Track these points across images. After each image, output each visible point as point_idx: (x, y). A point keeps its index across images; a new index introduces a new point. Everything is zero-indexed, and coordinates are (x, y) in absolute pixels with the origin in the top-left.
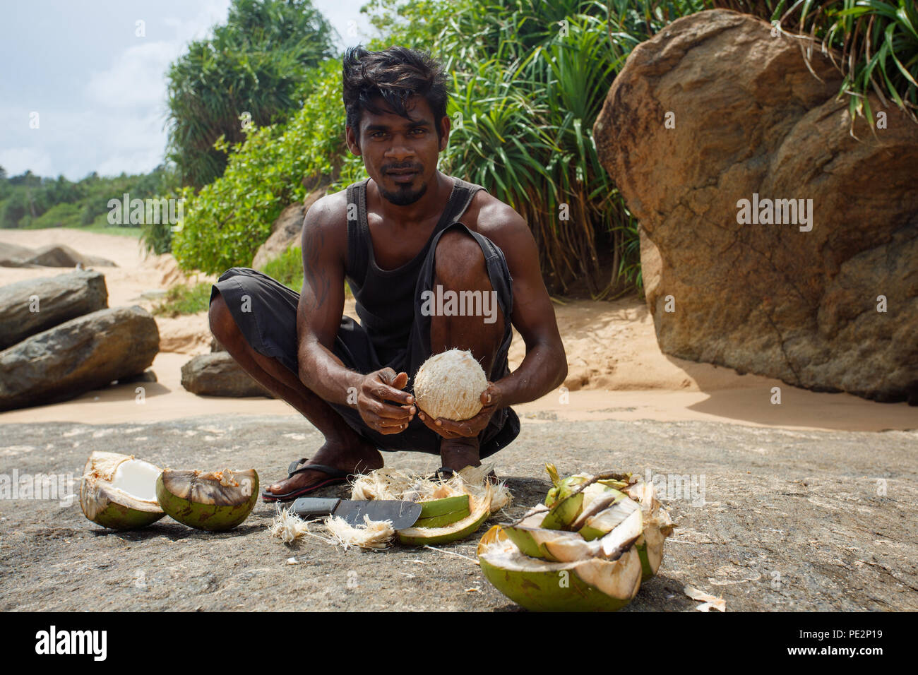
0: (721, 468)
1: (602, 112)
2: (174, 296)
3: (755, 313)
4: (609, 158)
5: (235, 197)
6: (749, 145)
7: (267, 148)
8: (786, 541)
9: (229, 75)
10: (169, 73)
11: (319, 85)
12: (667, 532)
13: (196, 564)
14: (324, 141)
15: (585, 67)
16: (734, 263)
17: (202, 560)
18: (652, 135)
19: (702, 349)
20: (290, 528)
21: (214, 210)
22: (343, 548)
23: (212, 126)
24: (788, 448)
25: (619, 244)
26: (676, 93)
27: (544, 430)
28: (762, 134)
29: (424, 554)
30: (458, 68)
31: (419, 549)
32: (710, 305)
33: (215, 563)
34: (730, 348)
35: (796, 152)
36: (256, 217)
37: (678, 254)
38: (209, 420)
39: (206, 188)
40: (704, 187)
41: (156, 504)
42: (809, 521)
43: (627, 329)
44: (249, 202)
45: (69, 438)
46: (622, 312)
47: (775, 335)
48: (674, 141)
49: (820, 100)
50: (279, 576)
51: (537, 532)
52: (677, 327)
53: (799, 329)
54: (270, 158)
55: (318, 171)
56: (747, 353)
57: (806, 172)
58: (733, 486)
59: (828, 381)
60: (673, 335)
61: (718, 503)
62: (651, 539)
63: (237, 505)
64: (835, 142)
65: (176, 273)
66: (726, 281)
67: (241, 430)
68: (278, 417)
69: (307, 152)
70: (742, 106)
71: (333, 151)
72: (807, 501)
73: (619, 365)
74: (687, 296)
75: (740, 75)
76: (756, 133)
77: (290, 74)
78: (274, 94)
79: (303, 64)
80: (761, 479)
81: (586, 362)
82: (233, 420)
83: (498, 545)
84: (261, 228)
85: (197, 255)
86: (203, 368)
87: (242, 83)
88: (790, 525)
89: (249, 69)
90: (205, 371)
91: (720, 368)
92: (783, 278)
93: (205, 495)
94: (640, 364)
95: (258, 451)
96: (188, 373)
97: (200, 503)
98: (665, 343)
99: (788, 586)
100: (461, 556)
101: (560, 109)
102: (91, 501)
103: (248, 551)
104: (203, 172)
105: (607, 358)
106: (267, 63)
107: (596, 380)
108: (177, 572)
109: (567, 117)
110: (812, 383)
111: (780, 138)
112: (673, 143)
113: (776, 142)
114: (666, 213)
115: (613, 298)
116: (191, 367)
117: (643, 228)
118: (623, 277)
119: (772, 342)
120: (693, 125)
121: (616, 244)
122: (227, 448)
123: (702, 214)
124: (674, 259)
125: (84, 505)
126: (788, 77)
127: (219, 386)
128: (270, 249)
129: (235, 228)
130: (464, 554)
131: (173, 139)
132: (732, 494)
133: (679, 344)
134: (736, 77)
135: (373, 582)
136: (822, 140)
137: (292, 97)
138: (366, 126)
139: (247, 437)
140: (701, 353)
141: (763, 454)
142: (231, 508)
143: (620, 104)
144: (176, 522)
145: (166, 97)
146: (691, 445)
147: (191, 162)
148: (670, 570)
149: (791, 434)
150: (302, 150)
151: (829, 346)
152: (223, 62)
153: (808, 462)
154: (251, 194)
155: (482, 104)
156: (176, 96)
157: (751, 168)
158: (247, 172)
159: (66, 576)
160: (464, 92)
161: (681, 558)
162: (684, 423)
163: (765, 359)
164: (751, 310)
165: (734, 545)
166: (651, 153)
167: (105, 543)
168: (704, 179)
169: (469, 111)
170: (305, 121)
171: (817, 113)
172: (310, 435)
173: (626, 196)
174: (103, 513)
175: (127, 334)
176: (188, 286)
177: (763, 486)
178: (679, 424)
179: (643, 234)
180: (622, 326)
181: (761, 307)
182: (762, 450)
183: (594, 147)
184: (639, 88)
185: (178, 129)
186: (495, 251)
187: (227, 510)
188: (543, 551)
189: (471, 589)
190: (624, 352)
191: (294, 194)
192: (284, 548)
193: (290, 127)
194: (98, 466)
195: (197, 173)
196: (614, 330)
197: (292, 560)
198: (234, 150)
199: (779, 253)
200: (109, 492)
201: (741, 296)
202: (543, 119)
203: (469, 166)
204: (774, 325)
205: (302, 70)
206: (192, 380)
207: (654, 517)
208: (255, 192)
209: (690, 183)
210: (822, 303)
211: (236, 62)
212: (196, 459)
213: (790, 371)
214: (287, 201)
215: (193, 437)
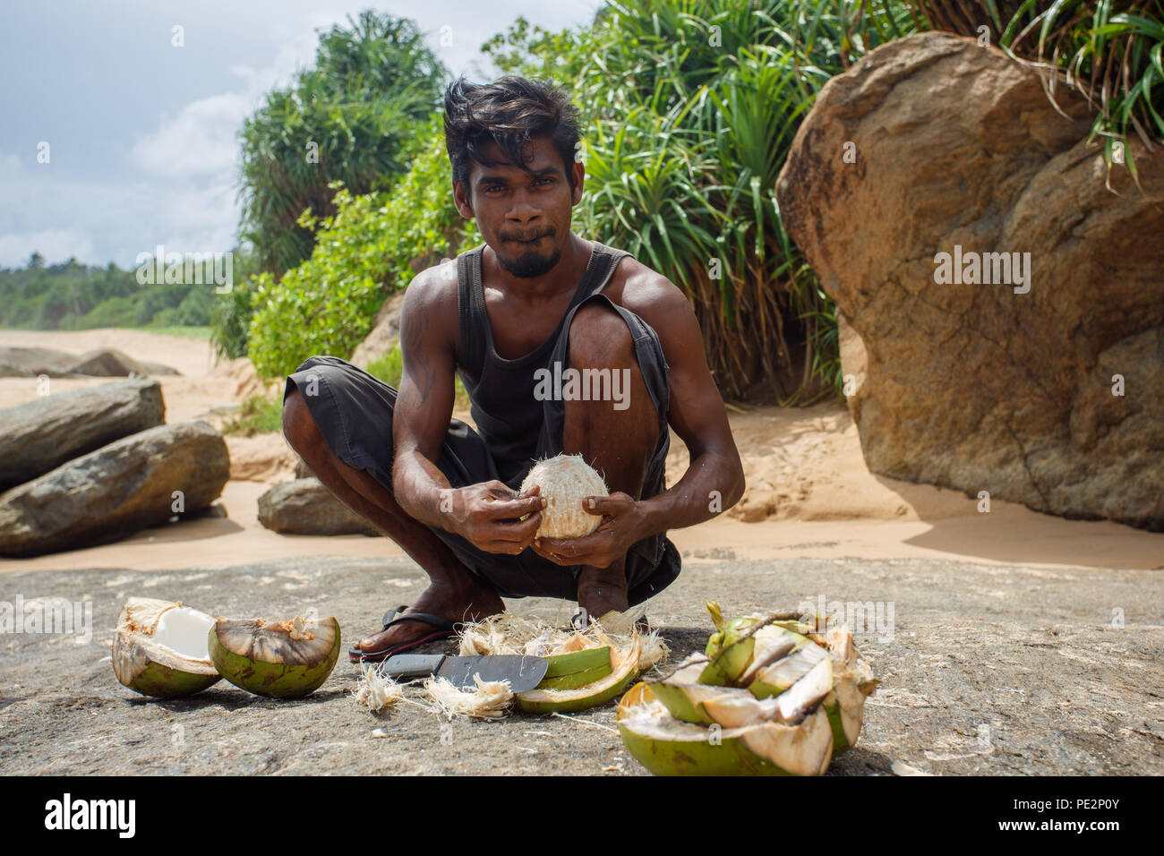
0: (945, 615)
1: (786, 166)
2: (251, 410)
3: (988, 419)
4: (796, 224)
5: (325, 285)
6: (975, 203)
7: (365, 222)
8: (1028, 703)
9: (318, 133)
10: (243, 132)
11: (431, 143)
12: (867, 689)
13: (253, 738)
14: (437, 212)
15: (765, 111)
16: (959, 355)
17: (261, 733)
18: (851, 193)
19: (921, 466)
20: (377, 692)
21: (299, 302)
22: (446, 717)
23: (297, 196)
24: (1034, 591)
25: (812, 334)
26: (880, 139)
27: (718, 571)
28: (992, 189)
29: (551, 724)
30: (605, 116)
31: (545, 718)
32: (929, 410)
33: (277, 736)
34: (957, 465)
35: (1036, 212)
36: (353, 310)
37: (888, 345)
38: (292, 565)
39: (289, 274)
40: (919, 259)
41: (209, 664)
42: (1059, 678)
43: (824, 442)
44: (343, 290)
45: (113, 587)
46: (817, 422)
47: (1015, 447)
48: (880, 201)
49: (1066, 144)
50: (359, 753)
51: (692, 689)
52: (888, 439)
53: (1047, 439)
54: (370, 235)
55: (430, 249)
56: (979, 471)
57: (1050, 237)
58: (959, 635)
59: (1085, 505)
60: (883, 449)
61: (938, 657)
62: (846, 698)
63: (312, 663)
64: (1087, 197)
65: (254, 381)
66: (951, 378)
67: (331, 575)
68: (378, 559)
69: (416, 226)
70: (966, 153)
71: (448, 223)
72: (1057, 653)
73: (815, 488)
74: (899, 398)
75: (962, 115)
76: (984, 189)
77: (394, 129)
78: (375, 155)
79: (411, 117)
80: (996, 626)
81: (771, 485)
82: (322, 564)
83: (644, 708)
84: (359, 322)
85: (280, 358)
86: (285, 499)
87: (335, 142)
88: (1033, 684)
89: (343, 125)
90: (287, 502)
91: (945, 491)
92: (1023, 373)
93: (270, 651)
94: (842, 487)
95: (349, 600)
96: (267, 506)
97: (264, 662)
98: (874, 460)
99: (1030, 761)
100: (599, 726)
101: (734, 164)
102: (126, 660)
103: (322, 721)
104: (287, 255)
105: (799, 479)
106: (365, 117)
107: (785, 508)
108: (227, 747)
109: (743, 174)
110: (1064, 509)
111: (1015, 194)
112: (878, 202)
113: (1010, 200)
114: (871, 293)
115: (806, 404)
116: (270, 498)
117: (842, 312)
118: (818, 378)
119: (1012, 455)
120: (903, 179)
121: (808, 334)
122: (311, 597)
123: (916, 293)
124: (883, 351)
125: (117, 666)
126: (1024, 116)
127: (305, 522)
128: (370, 349)
129: (326, 323)
130: (603, 723)
131: (248, 215)
132: (958, 646)
133: (891, 460)
134: (957, 117)
135: (481, 758)
136: (1071, 196)
137: (398, 158)
138: (479, 179)
139: (339, 583)
140: (919, 472)
141: (1002, 598)
142: (304, 668)
143: (809, 154)
144: (236, 688)
145: (241, 163)
146: (908, 589)
147: (271, 243)
148: (874, 741)
149: (1039, 574)
150: (410, 224)
151: (1085, 460)
152: (311, 117)
153: (1060, 607)
154: (346, 280)
155: (634, 160)
156: (253, 160)
157: (980, 233)
158: (340, 253)
159: (83, 754)
160: (611, 146)
161: (889, 726)
162: (899, 561)
163: (1003, 477)
164: (983, 416)
165: (959, 710)
166: (849, 216)
167: (142, 714)
168: (918, 248)
169: (618, 169)
170: (413, 188)
171: (1062, 160)
172: (418, 581)
173: (820, 272)
174: (140, 676)
175: (189, 458)
176: (268, 398)
177: (998, 634)
178: (892, 562)
179: (842, 320)
180: (817, 439)
181: (996, 411)
182: (1000, 594)
183: (777, 211)
184: (833, 134)
185: (256, 202)
186: (646, 331)
187: (299, 670)
188: (700, 714)
189: (611, 767)
190: (820, 472)
191: (401, 279)
192: (371, 717)
193: (394, 196)
194: (134, 615)
195: (280, 255)
196: (807, 445)
197: (378, 732)
198: (323, 227)
199: (1018, 341)
200: (149, 649)
201: (970, 398)
202: (711, 178)
203: (620, 239)
204: (1014, 434)
205: (409, 125)
206: (271, 514)
207: (849, 670)
208: (350, 278)
209: (901, 253)
210: (1076, 404)
211: (327, 116)
212: (271, 612)
213: (1035, 493)
214: (391, 289)
215: (269, 585)
